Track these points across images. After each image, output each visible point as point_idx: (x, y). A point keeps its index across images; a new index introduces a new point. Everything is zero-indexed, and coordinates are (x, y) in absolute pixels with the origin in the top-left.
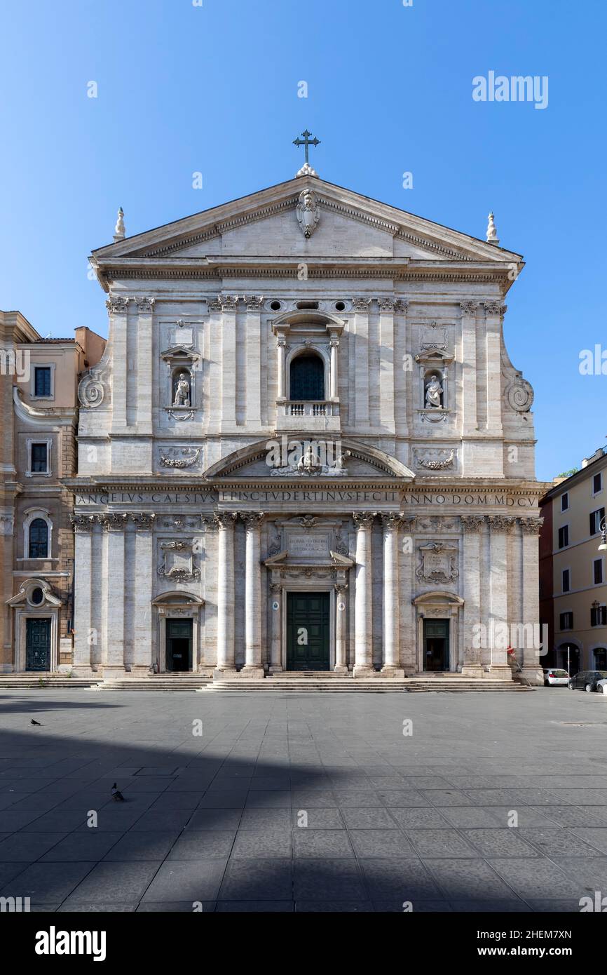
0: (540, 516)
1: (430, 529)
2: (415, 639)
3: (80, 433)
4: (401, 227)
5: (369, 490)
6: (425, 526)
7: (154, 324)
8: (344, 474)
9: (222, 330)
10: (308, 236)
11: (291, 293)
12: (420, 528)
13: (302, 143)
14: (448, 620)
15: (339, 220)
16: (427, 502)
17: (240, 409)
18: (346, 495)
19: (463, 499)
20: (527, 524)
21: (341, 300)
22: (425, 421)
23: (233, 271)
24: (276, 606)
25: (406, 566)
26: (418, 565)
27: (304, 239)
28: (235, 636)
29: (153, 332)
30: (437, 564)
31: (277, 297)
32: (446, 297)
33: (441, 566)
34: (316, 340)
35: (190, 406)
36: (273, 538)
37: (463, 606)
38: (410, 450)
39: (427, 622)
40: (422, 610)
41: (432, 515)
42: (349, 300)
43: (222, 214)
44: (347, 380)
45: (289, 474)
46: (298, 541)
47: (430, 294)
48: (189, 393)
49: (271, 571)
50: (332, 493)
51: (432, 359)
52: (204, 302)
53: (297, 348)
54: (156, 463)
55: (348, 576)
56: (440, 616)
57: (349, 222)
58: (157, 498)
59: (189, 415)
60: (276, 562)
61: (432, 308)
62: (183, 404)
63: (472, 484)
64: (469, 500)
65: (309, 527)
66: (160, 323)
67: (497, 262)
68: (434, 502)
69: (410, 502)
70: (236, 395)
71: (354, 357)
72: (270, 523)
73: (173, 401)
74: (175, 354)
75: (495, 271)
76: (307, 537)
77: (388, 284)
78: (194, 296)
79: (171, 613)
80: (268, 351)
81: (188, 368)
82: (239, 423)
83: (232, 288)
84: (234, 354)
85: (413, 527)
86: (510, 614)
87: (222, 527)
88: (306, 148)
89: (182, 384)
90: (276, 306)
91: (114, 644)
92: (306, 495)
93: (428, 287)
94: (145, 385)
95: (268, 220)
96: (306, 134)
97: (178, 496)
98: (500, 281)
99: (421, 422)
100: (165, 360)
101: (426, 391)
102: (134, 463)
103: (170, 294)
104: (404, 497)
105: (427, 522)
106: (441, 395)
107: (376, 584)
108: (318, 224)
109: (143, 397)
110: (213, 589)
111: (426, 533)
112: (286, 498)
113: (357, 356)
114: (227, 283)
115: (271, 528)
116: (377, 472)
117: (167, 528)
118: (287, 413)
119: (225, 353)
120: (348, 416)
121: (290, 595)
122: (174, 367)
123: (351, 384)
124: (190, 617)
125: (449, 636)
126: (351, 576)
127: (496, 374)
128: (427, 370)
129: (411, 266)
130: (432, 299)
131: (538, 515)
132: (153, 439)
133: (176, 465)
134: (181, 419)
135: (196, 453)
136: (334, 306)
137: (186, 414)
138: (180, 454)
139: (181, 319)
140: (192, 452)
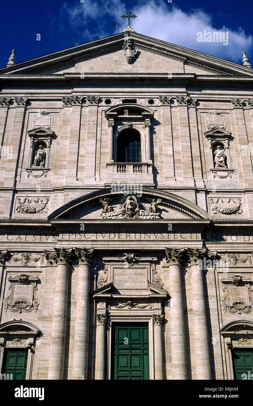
4: (188, 57)
7: (26, 113)
9: (71, 117)
10: (129, 62)
11: (119, 94)
17: (80, 169)
18: (159, 234)
21: (152, 98)
22: (215, 177)
23: (81, 82)
27: (127, 64)
29: (24, 118)
31: (109, 97)
34: (135, 122)
35: (44, 167)
36: (101, 272)
41: (229, 251)
42: (157, 98)
45: (114, 217)
46: (122, 274)
48: (44, 158)
51: (216, 134)
52: (61, 100)
53: (122, 128)
54: (13, 209)
60: (103, 293)
62: (39, 165)
65: (130, 262)
66: (30, 112)
69: (210, 240)
70: (78, 159)
73: (32, 164)
74: (37, 132)
77: (182, 89)
78: (54, 97)
79: (9, 343)
80: (102, 130)
81: (45, 141)
82: (79, 179)
83: (79, 91)
89: (40, 152)
90: (108, 102)
100: (30, 136)
101: (214, 156)
103: (38, 95)
106: (226, 159)
108: (136, 56)
110: (48, 319)
112: (112, 237)
113: (164, 132)
114: (76, 88)
116: (183, 216)
117: (15, 263)
118: (114, 171)
119: (72, 131)
122: (35, 141)
124: (26, 346)
128: (214, 142)
132: (14, 191)
133: (29, 211)
134: (36, 177)
135: (45, 202)
136: (147, 101)
137: (41, 172)
138: (33, 203)
139: (43, 110)
140: (42, 201)
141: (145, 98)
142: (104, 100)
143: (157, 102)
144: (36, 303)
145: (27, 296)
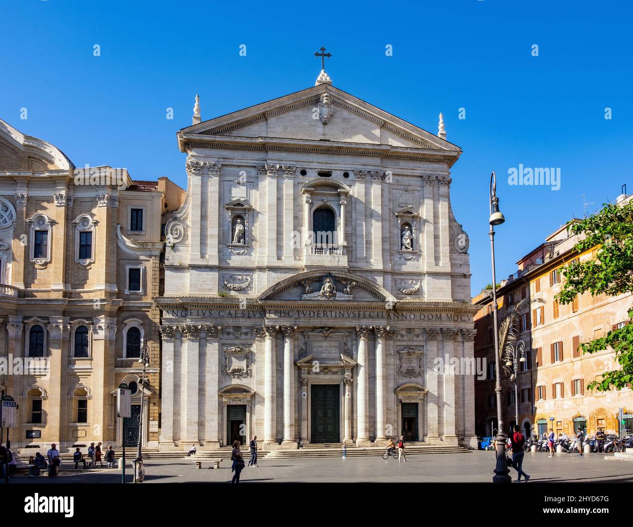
0: (475, 328)
1: (405, 338)
2: (396, 418)
3: (167, 263)
4: (385, 122)
5: (367, 310)
6: (402, 336)
7: (220, 181)
8: (351, 299)
9: (267, 189)
10: (325, 124)
11: (314, 164)
12: (399, 337)
13: (320, 55)
14: (417, 404)
15: (345, 113)
16: (404, 318)
17: (279, 248)
18: (352, 313)
19: (426, 316)
20: (467, 334)
21: (348, 170)
22: (401, 259)
23: (275, 147)
24: (304, 396)
25: (390, 365)
26: (398, 364)
27: (323, 126)
28: (277, 418)
29: (219, 188)
30: (410, 363)
31: (305, 167)
32: (414, 171)
33: (413, 365)
34: (331, 198)
35: (244, 244)
36: (301, 344)
37: (427, 394)
38: (392, 281)
39: (404, 405)
40: (400, 396)
41: (407, 328)
42: (352, 171)
43: (269, 107)
44: (351, 228)
45: (315, 298)
46: (319, 347)
47: (404, 169)
48: (243, 235)
49: (301, 369)
50: (342, 312)
51: (406, 215)
52: (256, 167)
53: (318, 204)
54: (220, 286)
55: (352, 372)
56: (413, 401)
57: (352, 115)
58: (222, 314)
59: (243, 251)
60: (305, 363)
61: (405, 178)
62: (239, 242)
63: (432, 306)
64: (430, 317)
65: (326, 337)
66: (224, 181)
67: (446, 150)
68: (408, 318)
69: (392, 318)
70: (277, 237)
71: (356, 212)
72: (299, 333)
73: (233, 240)
74: (235, 205)
75: (444, 156)
76: (325, 344)
77: (377, 161)
78: (248, 163)
79: (231, 401)
80: (298, 206)
81: (243, 215)
82: (279, 258)
83: (275, 159)
84: (276, 207)
85: (395, 336)
86: (457, 399)
87: (268, 336)
88: (323, 58)
89: (239, 228)
90: (304, 173)
91: (191, 425)
92: (325, 313)
93: (402, 164)
94: (214, 228)
95: (298, 111)
96: (323, 49)
97: (237, 312)
98: (448, 162)
99: (399, 260)
100: (228, 209)
101: (402, 237)
102: (206, 287)
103: (231, 161)
104: (389, 314)
105: (404, 332)
106: (412, 240)
107: (371, 378)
108: (332, 116)
109: (212, 236)
110: (261, 383)
111: (403, 341)
112: (312, 315)
113: (357, 211)
114: (271, 155)
115: (300, 337)
116: (372, 297)
117: (228, 336)
118: (312, 253)
119: (270, 206)
120: (352, 254)
121: (313, 386)
122: (233, 215)
123: (353, 232)
124: (245, 404)
125: (418, 416)
126: (354, 372)
127: (446, 227)
128: (403, 222)
129: (392, 150)
130: (406, 172)
131: (473, 327)
132: (218, 268)
133: (235, 289)
134: (238, 254)
135: (249, 280)
136: (342, 174)
138: (238, 280)
140: (246, 280)
141: (341, 170)
142: (299, 170)
143: (351, 175)
144: (250, 370)
145: (241, 365)
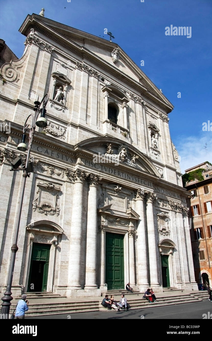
4: (142, 78)
5: (143, 179)
7: (51, 58)
8: (135, 167)
9: (82, 78)
18: (134, 178)
21: (126, 91)
23: (90, 58)
29: (50, 62)
31: (104, 77)
32: (154, 108)
35: (62, 104)
36: (100, 194)
46: (112, 199)
48: (62, 98)
52: (75, 63)
53: (110, 101)
56: (167, 254)
58: (40, 150)
62: (59, 102)
63: (173, 187)
66: (53, 60)
73: (54, 97)
74: (60, 76)
76: (116, 198)
78: (71, 58)
79: (37, 238)
80: (100, 96)
81: (64, 86)
83: (88, 64)
84: (87, 90)
89: (60, 92)
90: (103, 80)
92: (119, 173)
95: (101, 49)
97: (53, 152)
100: (54, 77)
101: (151, 140)
103: (61, 51)
109: (40, 89)
110: (68, 223)
112: (111, 172)
114: (85, 60)
116: (145, 170)
117: (42, 172)
118: (110, 128)
122: (57, 82)
129: (147, 92)
133: (53, 133)
134: (57, 109)
135: (63, 131)
137: (60, 108)
138: (55, 128)
139: (63, 63)
140: (61, 129)
141: (122, 89)
142: (101, 77)
143: (128, 95)
144: (58, 209)
145: (50, 202)
